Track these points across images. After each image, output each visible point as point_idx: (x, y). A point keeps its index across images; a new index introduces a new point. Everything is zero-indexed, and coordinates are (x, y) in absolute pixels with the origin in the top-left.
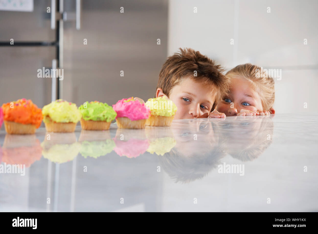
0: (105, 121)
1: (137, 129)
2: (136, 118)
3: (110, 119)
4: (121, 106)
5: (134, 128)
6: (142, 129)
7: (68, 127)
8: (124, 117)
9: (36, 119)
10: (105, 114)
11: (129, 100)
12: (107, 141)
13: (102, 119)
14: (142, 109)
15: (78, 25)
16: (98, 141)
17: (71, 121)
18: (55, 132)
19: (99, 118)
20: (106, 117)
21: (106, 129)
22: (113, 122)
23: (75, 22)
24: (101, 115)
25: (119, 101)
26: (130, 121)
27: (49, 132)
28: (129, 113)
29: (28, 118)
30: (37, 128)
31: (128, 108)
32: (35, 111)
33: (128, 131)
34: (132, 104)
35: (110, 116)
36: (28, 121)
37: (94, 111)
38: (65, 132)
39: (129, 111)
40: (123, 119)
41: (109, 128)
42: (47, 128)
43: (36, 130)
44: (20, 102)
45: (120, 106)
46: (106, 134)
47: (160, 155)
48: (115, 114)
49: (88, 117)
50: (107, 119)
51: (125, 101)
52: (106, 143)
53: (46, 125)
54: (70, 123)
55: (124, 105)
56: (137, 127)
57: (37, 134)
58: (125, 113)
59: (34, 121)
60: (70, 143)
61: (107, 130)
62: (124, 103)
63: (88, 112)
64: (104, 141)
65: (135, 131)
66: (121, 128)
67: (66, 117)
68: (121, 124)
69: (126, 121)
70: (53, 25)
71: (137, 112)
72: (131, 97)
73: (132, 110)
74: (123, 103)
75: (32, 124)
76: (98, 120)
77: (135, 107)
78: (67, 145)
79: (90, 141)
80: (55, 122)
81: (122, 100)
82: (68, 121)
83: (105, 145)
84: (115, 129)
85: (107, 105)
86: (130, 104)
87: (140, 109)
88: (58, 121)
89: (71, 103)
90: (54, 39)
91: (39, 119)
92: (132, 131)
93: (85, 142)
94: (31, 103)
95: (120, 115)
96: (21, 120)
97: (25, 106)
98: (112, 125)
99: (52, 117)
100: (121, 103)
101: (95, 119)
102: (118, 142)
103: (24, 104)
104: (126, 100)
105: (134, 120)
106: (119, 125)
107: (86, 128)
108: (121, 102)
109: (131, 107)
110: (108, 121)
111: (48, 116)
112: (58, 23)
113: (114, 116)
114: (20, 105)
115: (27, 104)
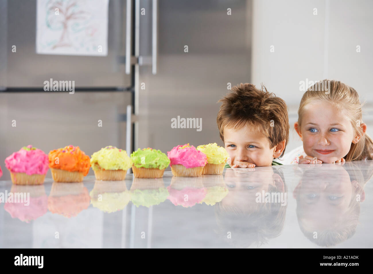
0: (158, 169)
1: (192, 177)
2: (191, 165)
3: (163, 166)
4: (176, 153)
5: (189, 176)
6: (197, 177)
7: (117, 175)
8: (179, 164)
9: (83, 166)
10: (157, 162)
11: (184, 147)
12: (160, 190)
13: (155, 166)
14: (197, 156)
15: (154, 70)
16: (151, 189)
17: (121, 168)
18: (103, 180)
19: (152, 165)
20: (158, 164)
21: (159, 177)
22: (168, 169)
23: (151, 67)
24: (153, 163)
25: (174, 148)
26: (185, 168)
27: (98, 180)
28: (184, 160)
29: (74, 165)
30: (85, 175)
31: (182, 155)
32: (82, 158)
33: (183, 179)
34: (187, 151)
35: (162, 164)
36: (74, 168)
37: (146, 158)
38: (115, 180)
39: (184, 158)
40: (177, 166)
41: (162, 176)
42: (97, 176)
43: (83, 178)
44: (67, 149)
45: (174, 154)
46: (159, 183)
47: (210, 205)
48: (169, 162)
49: (140, 164)
50: (159, 166)
51: (180, 147)
52: (159, 192)
53: (95, 172)
54: (119, 170)
55: (179, 152)
56: (192, 175)
57: (84, 182)
58: (179, 160)
59: (81, 169)
60: (120, 191)
61: (161, 178)
62: (179, 150)
63: (140, 159)
64: (157, 189)
65: (190, 178)
66: (175, 176)
67: (115, 164)
68: (175, 171)
69: (180, 168)
70: (128, 70)
71: (192, 159)
72: (187, 144)
73: (187, 157)
74: (177, 149)
75: (79, 171)
76: (150, 167)
77: (190, 154)
78: (116, 194)
79: (142, 190)
80: (104, 170)
81: (177, 147)
82: (117, 169)
83: (157, 194)
84: (171, 177)
85: (161, 152)
86: (185, 150)
87: (195, 156)
88: (106, 168)
89: (121, 150)
90: (129, 84)
91: (86, 166)
92: (187, 179)
93: (137, 191)
94: (79, 150)
95: (173, 162)
96: (67, 167)
97: (71, 153)
98: (166, 173)
99: (101, 164)
100: (176, 150)
101: (147, 167)
102: (172, 190)
103: (71, 150)
104: (182, 146)
105: (189, 167)
106: (174, 173)
107: (138, 176)
108: (176, 148)
109: (186, 154)
110: (160, 168)
111: (96, 163)
112: (133, 68)
113: (167, 163)
114: (67, 152)
115: (74, 151)
